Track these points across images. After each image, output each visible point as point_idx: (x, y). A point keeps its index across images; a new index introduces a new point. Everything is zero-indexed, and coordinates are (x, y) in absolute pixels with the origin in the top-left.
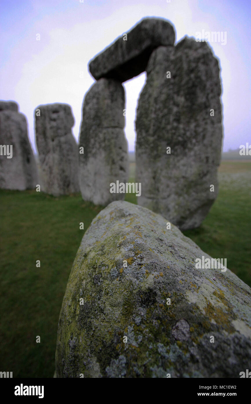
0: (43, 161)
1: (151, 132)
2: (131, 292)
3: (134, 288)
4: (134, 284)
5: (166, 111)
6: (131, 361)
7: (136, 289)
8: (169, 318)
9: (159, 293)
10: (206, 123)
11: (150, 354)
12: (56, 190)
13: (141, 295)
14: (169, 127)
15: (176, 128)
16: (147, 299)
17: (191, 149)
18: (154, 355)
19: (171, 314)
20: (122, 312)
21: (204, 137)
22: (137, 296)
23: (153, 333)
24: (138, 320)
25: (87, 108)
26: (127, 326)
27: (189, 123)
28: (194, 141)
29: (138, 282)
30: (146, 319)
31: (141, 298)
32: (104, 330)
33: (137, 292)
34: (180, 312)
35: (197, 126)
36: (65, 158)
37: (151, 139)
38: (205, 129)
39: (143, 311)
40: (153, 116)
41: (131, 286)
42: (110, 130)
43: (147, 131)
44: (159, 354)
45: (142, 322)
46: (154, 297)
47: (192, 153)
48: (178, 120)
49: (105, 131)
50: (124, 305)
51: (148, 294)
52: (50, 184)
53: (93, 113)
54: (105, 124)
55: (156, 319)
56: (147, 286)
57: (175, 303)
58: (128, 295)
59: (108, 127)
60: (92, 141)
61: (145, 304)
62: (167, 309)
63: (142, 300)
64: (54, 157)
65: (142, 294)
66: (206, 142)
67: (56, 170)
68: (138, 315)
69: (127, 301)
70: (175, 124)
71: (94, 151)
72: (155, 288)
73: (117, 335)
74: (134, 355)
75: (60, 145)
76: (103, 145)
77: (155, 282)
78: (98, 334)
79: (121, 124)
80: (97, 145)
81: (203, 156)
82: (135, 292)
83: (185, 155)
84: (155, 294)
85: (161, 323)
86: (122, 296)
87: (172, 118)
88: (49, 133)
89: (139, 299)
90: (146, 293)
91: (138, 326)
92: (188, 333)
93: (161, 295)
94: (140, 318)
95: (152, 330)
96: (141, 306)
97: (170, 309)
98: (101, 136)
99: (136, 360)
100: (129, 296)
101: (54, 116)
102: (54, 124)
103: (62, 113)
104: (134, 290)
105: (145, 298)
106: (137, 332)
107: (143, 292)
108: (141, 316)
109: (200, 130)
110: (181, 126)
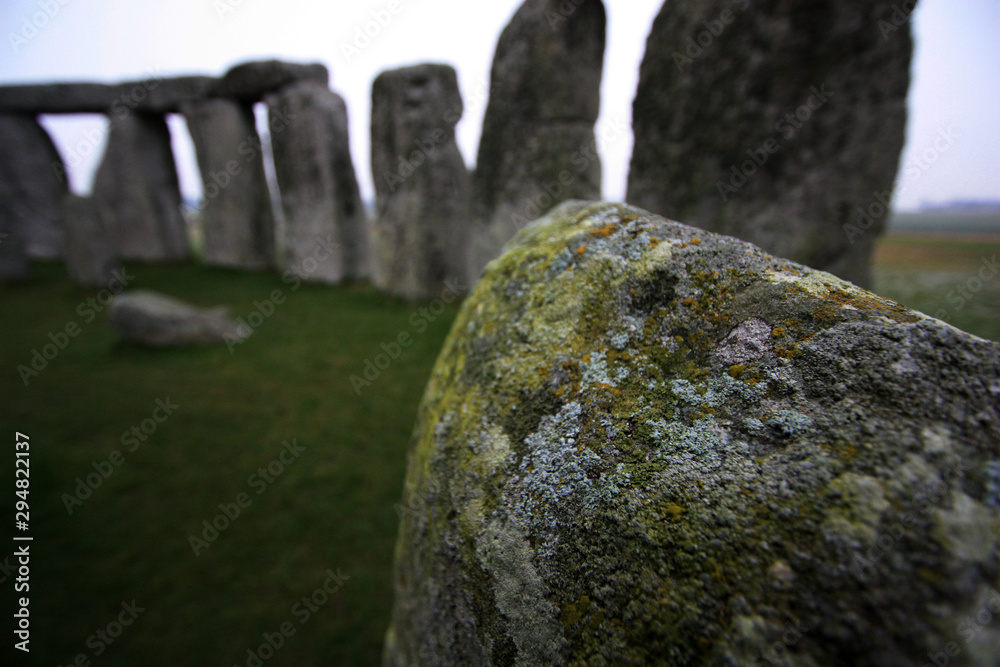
0: (383, 210)
1: (676, 128)
2: (606, 286)
3: (615, 275)
4: (615, 266)
5: (726, 65)
6: (596, 409)
7: (619, 276)
8: (710, 326)
9: (685, 276)
10: (854, 101)
11: (648, 400)
12: (411, 285)
13: (632, 290)
14: (732, 114)
15: (754, 118)
16: (647, 298)
17: (793, 181)
18: (658, 402)
19: (717, 315)
20: (576, 327)
21: (841, 144)
22: (620, 292)
23: (660, 363)
24: (620, 340)
25: (502, 68)
26: (588, 353)
27: (795, 100)
28: (807, 155)
29: (624, 262)
30: (642, 338)
31: (633, 296)
32: (527, 370)
33: (623, 284)
34: (746, 305)
35: (825, 108)
36: (436, 207)
37: (674, 150)
38: (847, 120)
39: (635, 324)
40: (686, 81)
41: (607, 271)
42: (560, 128)
43: (664, 128)
44: (675, 398)
45: (630, 344)
46: (670, 288)
47: (797, 192)
48: (761, 92)
49: (544, 130)
50: (584, 313)
51: (653, 286)
52: (397, 270)
53: (515, 80)
54: (547, 110)
55: (673, 334)
56: (650, 266)
57: (732, 292)
58: (598, 290)
59: (552, 121)
60: (509, 158)
61: (640, 309)
62: (707, 306)
63: (633, 302)
64: (410, 202)
65: (635, 288)
66: (847, 156)
67: (413, 236)
68: (620, 330)
69: (592, 304)
70: (752, 105)
71: (512, 185)
72: (674, 267)
73: (561, 369)
74: (604, 400)
75: (425, 170)
76: (537, 168)
77: (674, 256)
78: (511, 382)
79: (588, 112)
80: (521, 171)
81: (832, 201)
82: (616, 283)
83: (773, 197)
84: (675, 280)
85: (686, 341)
86: (580, 296)
87: (742, 86)
88: (402, 139)
89: (626, 299)
90: (648, 283)
91: (619, 351)
92: (766, 343)
93: (690, 279)
94: (626, 335)
95: (658, 356)
96: (632, 313)
97: (713, 306)
98: (534, 144)
99: (608, 408)
100: (598, 294)
101: (416, 93)
102: (414, 115)
103: (435, 87)
104: (614, 278)
105: (644, 297)
106: (616, 362)
107: (640, 282)
108: (629, 333)
109: (831, 120)
110: (771, 110)
